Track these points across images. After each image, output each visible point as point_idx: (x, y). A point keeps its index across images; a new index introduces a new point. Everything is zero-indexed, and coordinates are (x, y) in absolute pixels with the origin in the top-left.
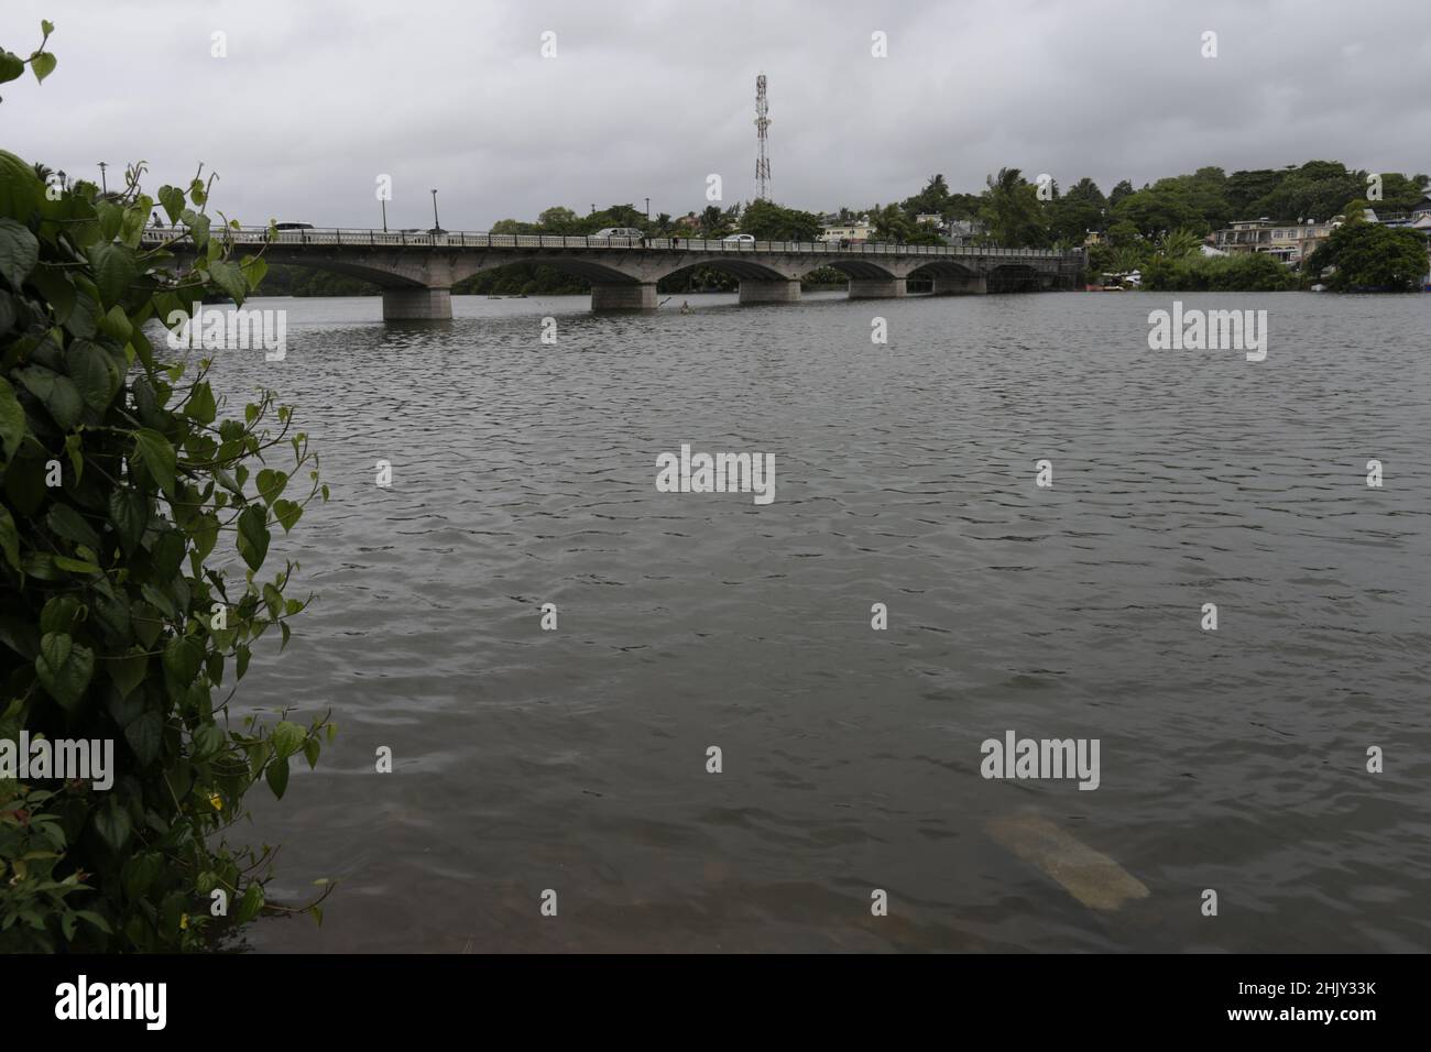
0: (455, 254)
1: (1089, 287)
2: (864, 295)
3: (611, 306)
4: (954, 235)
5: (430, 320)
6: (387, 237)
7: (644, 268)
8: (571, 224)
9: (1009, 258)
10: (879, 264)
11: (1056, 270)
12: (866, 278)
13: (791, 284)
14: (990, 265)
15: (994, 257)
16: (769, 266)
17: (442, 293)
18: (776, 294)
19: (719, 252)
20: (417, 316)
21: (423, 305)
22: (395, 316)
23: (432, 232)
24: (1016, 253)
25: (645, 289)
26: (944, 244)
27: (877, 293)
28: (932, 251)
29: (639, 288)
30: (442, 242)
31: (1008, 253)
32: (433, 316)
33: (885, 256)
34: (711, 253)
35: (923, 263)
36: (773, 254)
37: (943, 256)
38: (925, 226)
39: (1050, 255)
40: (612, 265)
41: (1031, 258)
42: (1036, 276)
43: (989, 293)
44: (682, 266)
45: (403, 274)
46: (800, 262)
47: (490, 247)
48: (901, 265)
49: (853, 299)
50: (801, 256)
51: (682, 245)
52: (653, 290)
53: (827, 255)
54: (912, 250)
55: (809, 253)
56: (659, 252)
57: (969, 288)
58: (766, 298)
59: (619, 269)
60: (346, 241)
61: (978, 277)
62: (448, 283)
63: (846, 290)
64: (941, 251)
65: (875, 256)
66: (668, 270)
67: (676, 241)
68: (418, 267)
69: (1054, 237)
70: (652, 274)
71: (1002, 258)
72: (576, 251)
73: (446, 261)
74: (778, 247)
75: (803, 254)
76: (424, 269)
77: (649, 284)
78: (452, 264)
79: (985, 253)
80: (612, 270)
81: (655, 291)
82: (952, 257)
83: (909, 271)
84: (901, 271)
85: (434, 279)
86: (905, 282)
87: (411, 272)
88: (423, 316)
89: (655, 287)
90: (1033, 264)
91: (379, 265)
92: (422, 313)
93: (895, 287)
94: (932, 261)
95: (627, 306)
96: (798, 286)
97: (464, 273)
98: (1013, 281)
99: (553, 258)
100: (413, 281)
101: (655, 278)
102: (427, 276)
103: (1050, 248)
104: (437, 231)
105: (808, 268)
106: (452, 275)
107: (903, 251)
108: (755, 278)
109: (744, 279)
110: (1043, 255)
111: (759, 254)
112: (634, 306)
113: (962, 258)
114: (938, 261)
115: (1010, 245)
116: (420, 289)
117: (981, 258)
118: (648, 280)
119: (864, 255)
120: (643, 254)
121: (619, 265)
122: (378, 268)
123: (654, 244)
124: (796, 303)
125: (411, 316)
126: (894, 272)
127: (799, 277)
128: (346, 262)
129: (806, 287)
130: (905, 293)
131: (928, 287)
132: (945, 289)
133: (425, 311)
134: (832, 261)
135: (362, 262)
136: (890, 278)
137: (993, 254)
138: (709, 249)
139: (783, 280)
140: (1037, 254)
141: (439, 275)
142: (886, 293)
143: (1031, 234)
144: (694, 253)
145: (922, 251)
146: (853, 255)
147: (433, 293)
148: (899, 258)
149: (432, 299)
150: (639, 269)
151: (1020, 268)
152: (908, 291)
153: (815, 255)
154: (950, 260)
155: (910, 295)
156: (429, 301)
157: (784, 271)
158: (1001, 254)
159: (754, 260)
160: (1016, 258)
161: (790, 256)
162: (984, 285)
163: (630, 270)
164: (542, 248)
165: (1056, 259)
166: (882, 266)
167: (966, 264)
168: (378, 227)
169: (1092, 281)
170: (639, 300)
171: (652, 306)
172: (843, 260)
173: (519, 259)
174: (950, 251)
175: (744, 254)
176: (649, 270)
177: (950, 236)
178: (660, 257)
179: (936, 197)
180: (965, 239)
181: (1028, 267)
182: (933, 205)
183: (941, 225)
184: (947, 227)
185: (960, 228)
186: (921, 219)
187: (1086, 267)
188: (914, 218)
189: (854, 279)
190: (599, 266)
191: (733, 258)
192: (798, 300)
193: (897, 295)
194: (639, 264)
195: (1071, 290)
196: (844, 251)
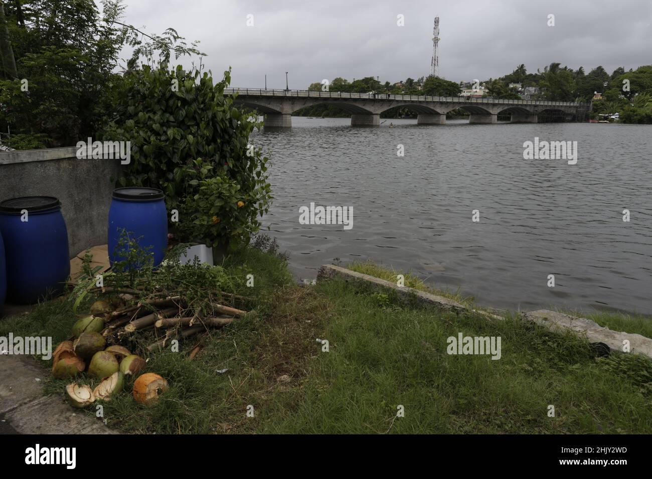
0: (293, 100)
1: (591, 121)
2: (476, 122)
3: (360, 123)
4: (526, 94)
5: (282, 127)
6: (267, 92)
7: (375, 107)
8: (345, 85)
9: (550, 106)
10: (484, 108)
11: (575, 112)
12: (477, 114)
13: (441, 116)
14: (540, 109)
15: (542, 105)
16: (432, 108)
17: (288, 116)
18: (434, 120)
19: (409, 101)
20: (277, 125)
21: (279, 120)
22: (268, 125)
23: (285, 90)
24: (554, 104)
25: (375, 117)
26: (518, 99)
27: (483, 121)
28: (511, 102)
29: (372, 116)
30: (289, 94)
31: (550, 103)
32: (284, 126)
33: (487, 104)
34: (405, 101)
35: (506, 108)
36: (434, 102)
37: (516, 105)
38: (512, 89)
39: (572, 104)
40: (361, 106)
41: (561, 106)
42: (564, 115)
43: (539, 122)
44: (392, 107)
45: (272, 108)
46: (446, 106)
47: (309, 97)
48: (495, 108)
49: (472, 124)
50: (447, 103)
51: (392, 97)
52: (378, 117)
53: (460, 103)
54: (501, 101)
55: (451, 102)
56: (382, 100)
57: (529, 120)
58: (430, 122)
59: (364, 107)
60: (250, 93)
61: (533, 115)
62: (291, 112)
63: (468, 119)
64: (516, 102)
65: (482, 104)
66: (385, 108)
67: (389, 96)
68: (278, 105)
69: (575, 96)
70: (378, 110)
71: (546, 106)
72: (345, 99)
73: (290, 102)
74: (436, 99)
75: (448, 102)
76: (281, 106)
77: (377, 114)
78: (293, 104)
79: (538, 103)
80: (361, 108)
81: (379, 117)
82: (521, 105)
83: (499, 111)
84: (495, 111)
85: (285, 110)
86: (496, 116)
87: (276, 107)
88: (279, 125)
89: (379, 116)
90: (563, 109)
91: (263, 104)
92: (279, 124)
93: (491, 119)
94: (511, 107)
95: (366, 124)
96: (445, 117)
97: (297, 108)
98: (552, 117)
99: (335, 102)
100: (277, 111)
101: (380, 112)
102: (282, 109)
103: (573, 101)
104: (287, 90)
105: (450, 109)
106: (292, 108)
107: (496, 102)
108: (425, 113)
109: (420, 113)
110: (568, 104)
111: (427, 102)
112: (369, 124)
113: (526, 105)
114: (514, 107)
115: (552, 99)
116: (279, 114)
117: (536, 106)
118: (376, 113)
119: (477, 104)
121: (364, 106)
122: (262, 105)
123: (380, 97)
124: (443, 125)
125: (275, 125)
126: (491, 111)
127: (446, 112)
128: (250, 102)
129: (449, 117)
130: (496, 121)
131: (509, 119)
132: (516, 120)
133: (281, 123)
134: (462, 106)
135: (256, 102)
136: (490, 114)
137: (542, 103)
138: (404, 99)
139: (438, 114)
140: (565, 104)
141: (287, 108)
142: (487, 121)
143: (564, 94)
144: (397, 101)
145: (506, 102)
146: (471, 103)
147: (284, 116)
148: (494, 105)
149: (284, 118)
150: (373, 107)
151: (555, 111)
152: (498, 120)
153: (454, 103)
154: (520, 106)
155: (499, 122)
156: (282, 119)
157: (439, 110)
158: (546, 103)
159: (425, 105)
160: (554, 106)
161: (442, 103)
162: (536, 119)
163: (369, 108)
164: (330, 98)
165: (575, 107)
166: (486, 109)
167: (528, 108)
168: (263, 88)
169: (593, 118)
170: (372, 121)
171: (378, 124)
172: (467, 105)
173: (321, 102)
174: (520, 102)
175: (420, 102)
176: (377, 108)
177: (524, 94)
178: (382, 102)
179: (520, 75)
180: (531, 96)
181: (560, 111)
182: (518, 79)
183: (520, 89)
184: (523, 89)
185: (529, 91)
186: (511, 86)
187: (591, 110)
188: (507, 85)
189: (472, 114)
190: (355, 106)
191: (415, 104)
192: (444, 123)
193: (493, 122)
194: (373, 106)
195: (581, 122)
196: (467, 101)
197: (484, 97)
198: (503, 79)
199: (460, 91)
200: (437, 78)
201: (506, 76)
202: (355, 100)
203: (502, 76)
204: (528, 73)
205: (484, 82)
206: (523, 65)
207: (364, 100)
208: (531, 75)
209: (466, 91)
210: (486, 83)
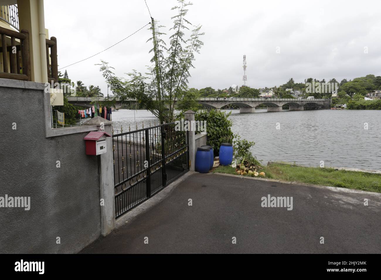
1: (332, 108)
2: (271, 111)
4: (296, 94)
9: (310, 101)
10: (275, 103)
11: (323, 104)
12: (272, 107)
13: (253, 108)
14: (304, 103)
15: (304, 101)
16: (247, 104)
18: (249, 110)
19: (235, 101)
25: (218, 110)
26: (292, 98)
27: (274, 110)
28: (289, 100)
33: (276, 101)
34: (233, 101)
35: (286, 103)
36: (248, 101)
37: (292, 101)
38: (288, 92)
39: (321, 100)
42: (317, 105)
43: (304, 110)
44: (226, 104)
46: (255, 103)
48: (281, 103)
49: (269, 112)
51: (227, 99)
53: (262, 101)
54: (283, 100)
55: (257, 101)
56: (221, 101)
57: (299, 109)
58: (247, 112)
61: (301, 106)
63: (266, 109)
64: (291, 100)
65: (274, 101)
66: (223, 105)
67: (225, 98)
71: (308, 101)
74: (250, 99)
75: (256, 101)
83: (283, 105)
84: (281, 105)
86: (282, 107)
89: (220, 109)
90: (316, 102)
93: (279, 109)
94: (289, 102)
98: (311, 107)
101: (220, 107)
103: (322, 98)
105: (257, 104)
107: (281, 100)
108: (244, 107)
109: (241, 107)
110: (319, 100)
111: (245, 101)
113: (297, 101)
117: (302, 101)
118: (218, 108)
119: (271, 101)
120: (217, 101)
121: (212, 104)
124: (254, 113)
126: (279, 105)
127: (255, 106)
129: (257, 108)
131: (288, 109)
132: (292, 109)
134: (263, 103)
136: (278, 106)
139: (251, 107)
140: (317, 100)
142: (277, 110)
144: (229, 101)
145: (286, 100)
146: (268, 101)
148: (280, 101)
151: (313, 103)
152: (283, 109)
153: (259, 101)
154: (294, 102)
157: (251, 105)
159: (244, 103)
160: (312, 101)
161: (252, 102)
162: (303, 108)
163: (214, 105)
165: (323, 101)
166: (276, 104)
167: (298, 103)
169: (333, 107)
172: (266, 102)
174: (294, 100)
175: (241, 101)
176: (219, 105)
177: (294, 94)
178: (222, 102)
179: (291, 84)
180: (299, 95)
181: (315, 103)
182: (290, 86)
183: (292, 92)
184: (294, 92)
185: (297, 93)
186: (287, 90)
187: (331, 103)
188: (285, 90)
189: (269, 106)
190: (208, 105)
191: (238, 102)
192: (254, 112)
193: (280, 111)
194: (216, 104)
195: (327, 109)
196: (266, 100)
197: (273, 97)
198: (282, 86)
199: (260, 94)
200: (247, 87)
201: (283, 85)
202: (207, 101)
203: (282, 85)
204: (295, 83)
205: (272, 88)
206: (292, 79)
207: (212, 101)
208: (297, 84)
209: (263, 93)
210: (273, 88)
